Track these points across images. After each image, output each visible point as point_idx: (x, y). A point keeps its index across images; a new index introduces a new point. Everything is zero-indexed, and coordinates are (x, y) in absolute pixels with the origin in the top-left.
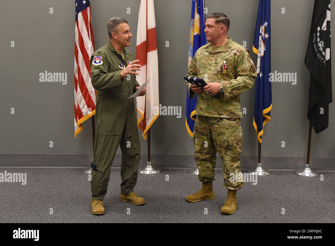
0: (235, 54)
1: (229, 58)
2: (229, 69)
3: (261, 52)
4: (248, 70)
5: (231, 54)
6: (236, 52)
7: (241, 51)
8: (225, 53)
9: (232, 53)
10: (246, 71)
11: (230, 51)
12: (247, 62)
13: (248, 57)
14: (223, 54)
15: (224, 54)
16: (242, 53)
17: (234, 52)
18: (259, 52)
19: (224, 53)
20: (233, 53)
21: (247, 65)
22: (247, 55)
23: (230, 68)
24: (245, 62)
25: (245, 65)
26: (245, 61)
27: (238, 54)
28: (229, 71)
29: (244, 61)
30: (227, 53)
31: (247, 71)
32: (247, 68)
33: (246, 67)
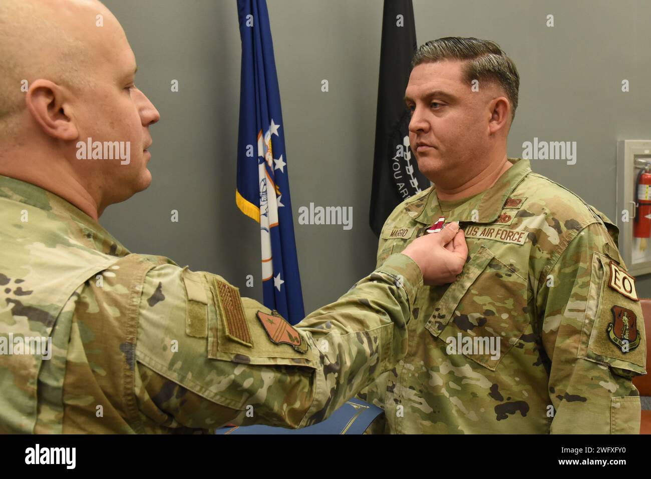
0: (536, 237)
1: (502, 256)
2: (505, 316)
3: (269, 214)
4: (594, 333)
5: (517, 236)
6: (542, 223)
7: (572, 225)
8: (487, 228)
9: (519, 229)
10: (584, 339)
11: (513, 220)
12: (593, 288)
13: (605, 260)
14: (478, 235)
15: (483, 233)
16: (574, 233)
17: (532, 223)
18: (265, 215)
19: (482, 229)
20: (526, 228)
21: (592, 303)
22: (601, 250)
23: (508, 311)
24: (586, 285)
25: (581, 305)
26: (585, 279)
27: (553, 237)
28: (503, 325)
29: (580, 281)
30: (496, 227)
31: (589, 336)
32: (591, 322)
33: (587, 317)
